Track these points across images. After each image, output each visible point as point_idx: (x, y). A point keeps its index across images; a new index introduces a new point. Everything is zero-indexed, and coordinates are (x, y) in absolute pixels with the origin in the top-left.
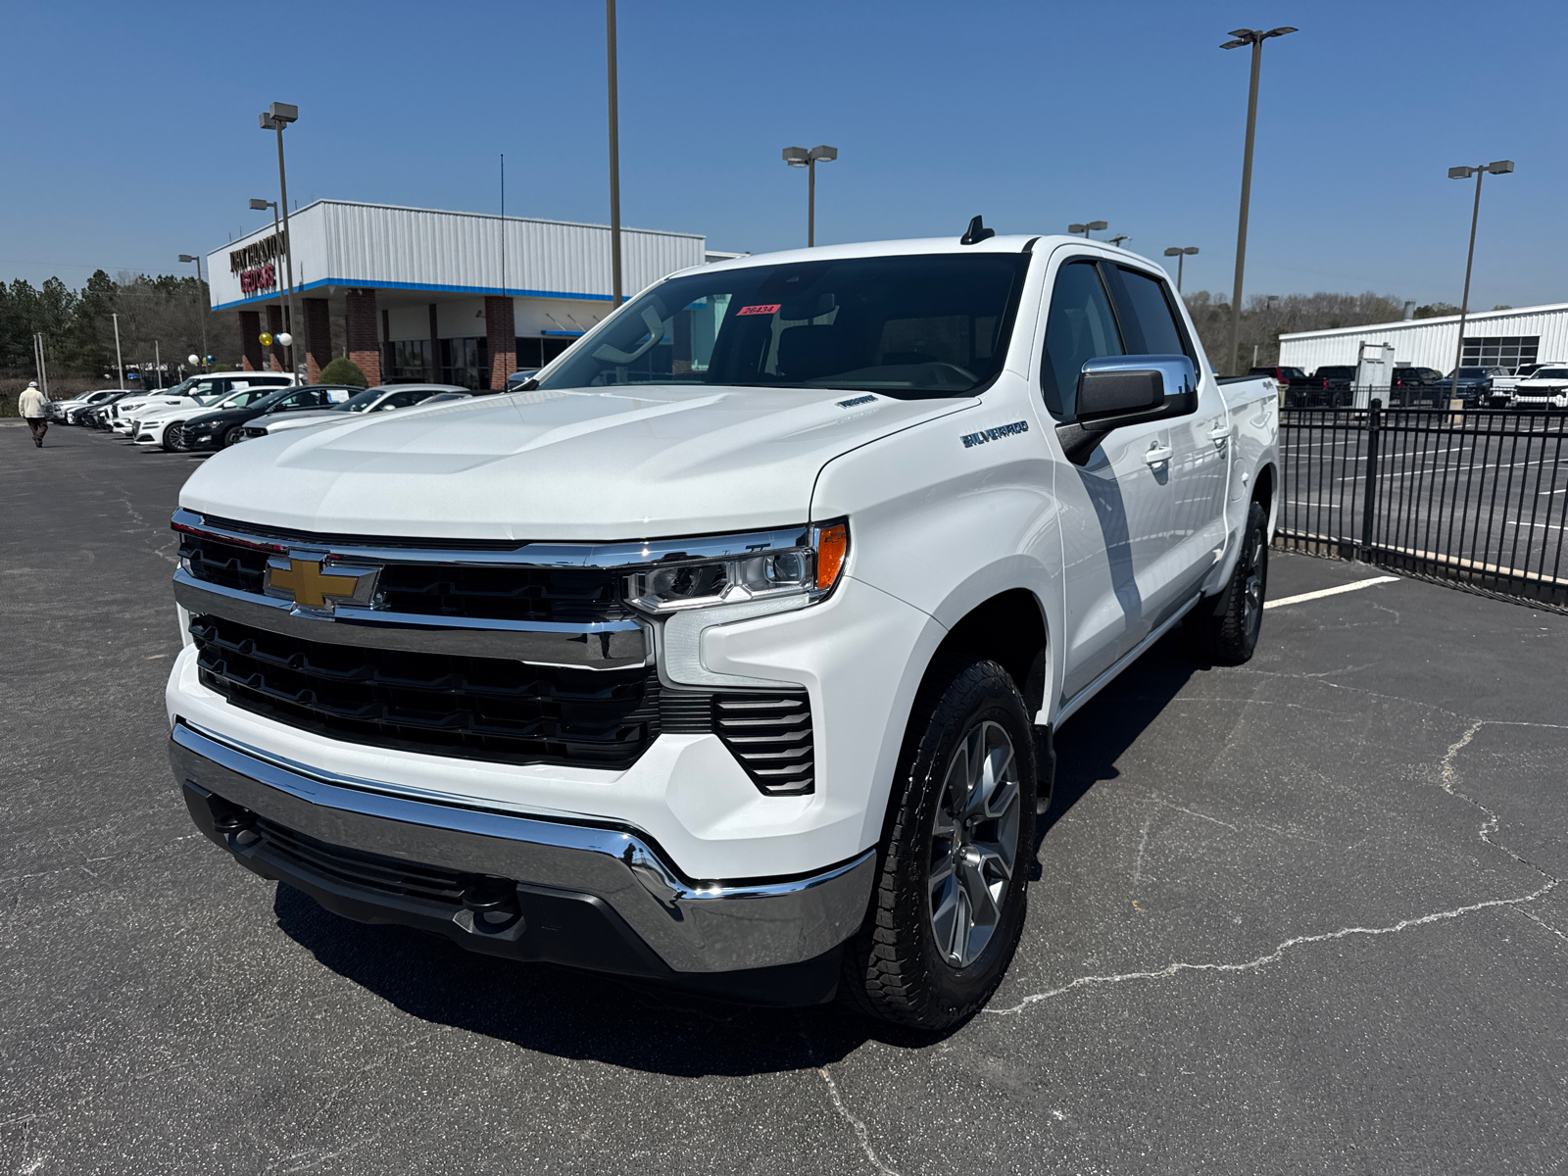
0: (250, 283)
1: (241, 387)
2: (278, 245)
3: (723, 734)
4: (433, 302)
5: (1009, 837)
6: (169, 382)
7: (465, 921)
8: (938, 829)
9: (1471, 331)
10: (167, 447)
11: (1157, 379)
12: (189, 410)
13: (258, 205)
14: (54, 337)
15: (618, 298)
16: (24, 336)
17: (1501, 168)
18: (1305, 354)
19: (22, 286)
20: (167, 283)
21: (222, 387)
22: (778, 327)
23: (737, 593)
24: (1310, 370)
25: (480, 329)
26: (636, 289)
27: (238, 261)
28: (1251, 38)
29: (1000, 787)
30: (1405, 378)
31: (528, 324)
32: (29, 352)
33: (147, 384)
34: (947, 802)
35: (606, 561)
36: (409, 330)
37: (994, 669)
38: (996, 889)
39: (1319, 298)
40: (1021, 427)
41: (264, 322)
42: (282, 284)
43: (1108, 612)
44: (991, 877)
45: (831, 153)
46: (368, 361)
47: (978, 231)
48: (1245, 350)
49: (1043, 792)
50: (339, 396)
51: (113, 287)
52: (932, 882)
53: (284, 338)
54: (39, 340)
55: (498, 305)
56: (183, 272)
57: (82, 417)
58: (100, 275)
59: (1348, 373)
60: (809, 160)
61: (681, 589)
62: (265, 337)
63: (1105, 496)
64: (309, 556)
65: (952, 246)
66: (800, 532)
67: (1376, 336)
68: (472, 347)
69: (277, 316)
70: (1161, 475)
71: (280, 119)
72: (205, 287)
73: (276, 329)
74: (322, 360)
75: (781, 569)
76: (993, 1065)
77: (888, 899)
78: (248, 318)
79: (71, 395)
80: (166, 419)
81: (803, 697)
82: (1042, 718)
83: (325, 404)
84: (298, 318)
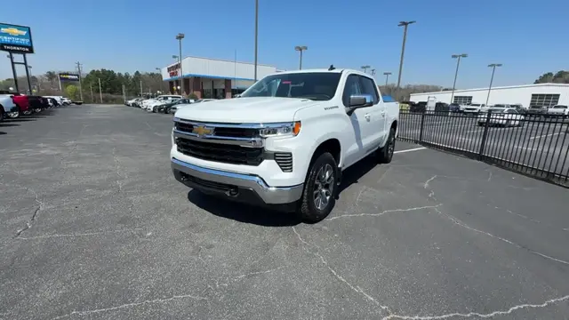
0: (172, 75)
1: (170, 99)
2: (178, 66)
3: (276, 160)
4: (213, 80)
5: (331, 188)
6: (153, 97)
7: (228, 193)
8: (316, 183)
9: (456, 94)
10: (154, 112)
11: (365, 99)
12: (159, 103)
13: (174, 57)
14: (126, 86)
15: (256, 80)
16: (120, 86)
17: (464, 56)
18: (416, 98)
19: (120, 74)
20: (152, 74)
21: (166, 98)
22: (291, 86)
23: (279, 134)
24: (417, 102)
25: (223, 87)
26: (260, 78)
27: (169, 70)
28: (405, 24)
29: (329, 178)
30: (439, 105)
31: (234, 86)
32: (121, 90)
33: (148, 97)
34: (318, 179)
35: (255, 127)
36: (207, 87)
37: (329, 154)
38: (328, 198)
39: (421, 86)
40: (337, 107)
41: (175, 84)
42: (179, 75)
43: (355, 147)
44: (327, 195)
45: (306, 48)
46: (198, 94)
47: (332, 68)
48: (402, 97)
49: (339, 181)
50: (192, 101)
51: (140, 75)
52: (315, 192)
53: (179, 87)
54: (124, 86)
55: (228, 81)
56: (156, 72)
57: (134, 105)
58: (137, 72)
59: (426, 103)
60: (301, 50)
61: (269, 133)
62: (175, 88)
63: (355, 124)
64: (201, 126)
65: (326, 71)
66: (292, 123)
67: (432, 95)
68: (221, 91)
69: (178, 82)
70: (368, 120)
71: (180, 37)
72: (161, 76)
73: (177, 86)
74: (188, 93)
75: (288, 130)
76: (325, 228)
77: (306, 194)
78: (171, 83)
79: (131, 99)
80: (153, 106)
81: (291, 154)
82: (339, 166)
83: (189, 103)
84: (182, 83)
